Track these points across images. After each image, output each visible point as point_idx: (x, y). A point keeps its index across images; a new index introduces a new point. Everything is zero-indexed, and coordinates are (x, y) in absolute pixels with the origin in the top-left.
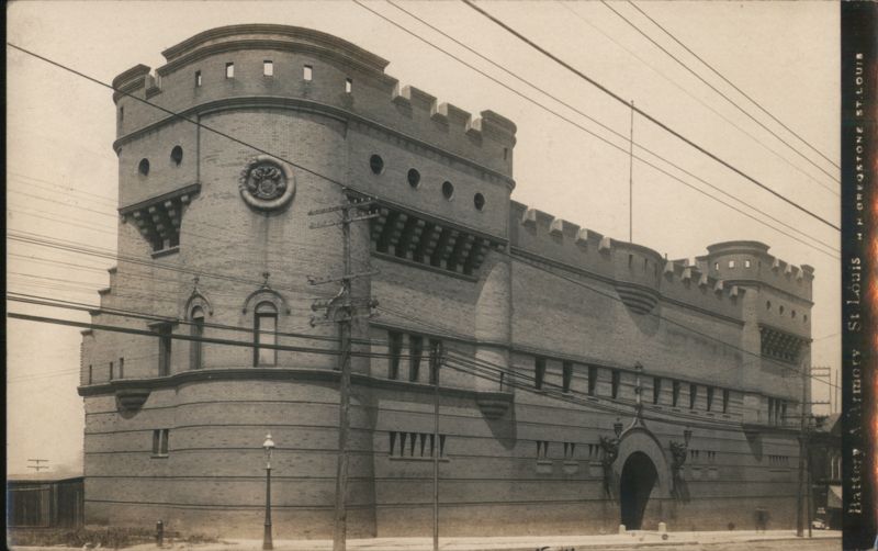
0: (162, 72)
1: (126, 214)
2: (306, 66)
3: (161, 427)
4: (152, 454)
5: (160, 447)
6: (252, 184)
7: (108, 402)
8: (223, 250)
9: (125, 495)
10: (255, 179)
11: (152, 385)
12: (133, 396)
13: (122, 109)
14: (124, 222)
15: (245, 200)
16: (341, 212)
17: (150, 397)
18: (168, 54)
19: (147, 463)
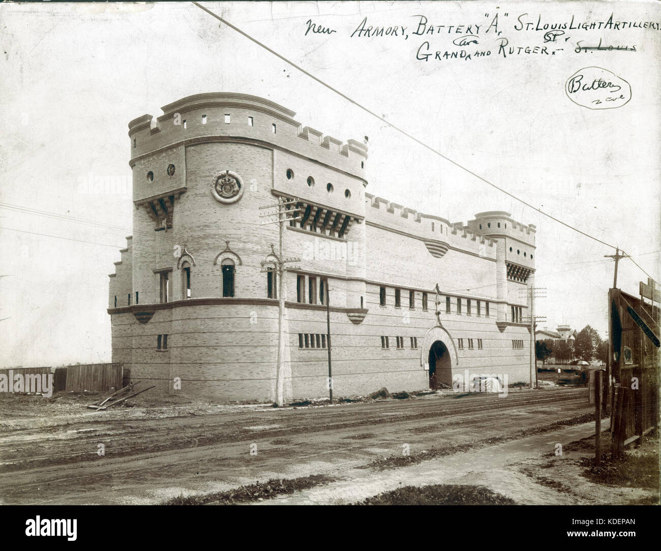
0: (161, 119)
1: (139, 204)
2: (249, 117)
3: (162, 332)
4: (157, 349)
5: (162, 345)
6: (219, 188)
7: (128, 318)
8: (201, 227)
9: (140, 374)
10: (220, 185)
11: (156, 308)
12: (143, 314)
13: (135, 141)
14: (138, 209)
15: (214, 197)
16: (278, 207)
17: (154, 316)
18: (165, 109)
19: (154, 355)
